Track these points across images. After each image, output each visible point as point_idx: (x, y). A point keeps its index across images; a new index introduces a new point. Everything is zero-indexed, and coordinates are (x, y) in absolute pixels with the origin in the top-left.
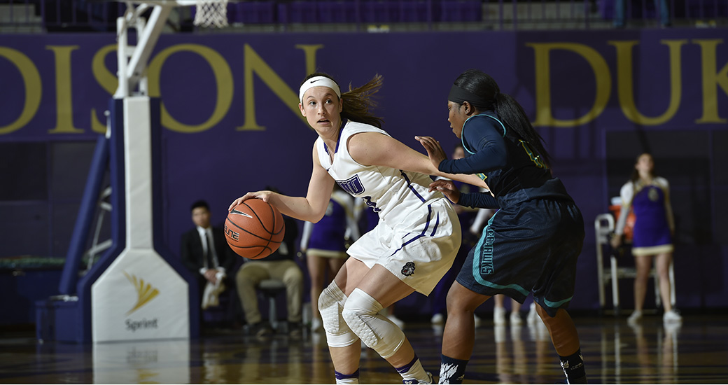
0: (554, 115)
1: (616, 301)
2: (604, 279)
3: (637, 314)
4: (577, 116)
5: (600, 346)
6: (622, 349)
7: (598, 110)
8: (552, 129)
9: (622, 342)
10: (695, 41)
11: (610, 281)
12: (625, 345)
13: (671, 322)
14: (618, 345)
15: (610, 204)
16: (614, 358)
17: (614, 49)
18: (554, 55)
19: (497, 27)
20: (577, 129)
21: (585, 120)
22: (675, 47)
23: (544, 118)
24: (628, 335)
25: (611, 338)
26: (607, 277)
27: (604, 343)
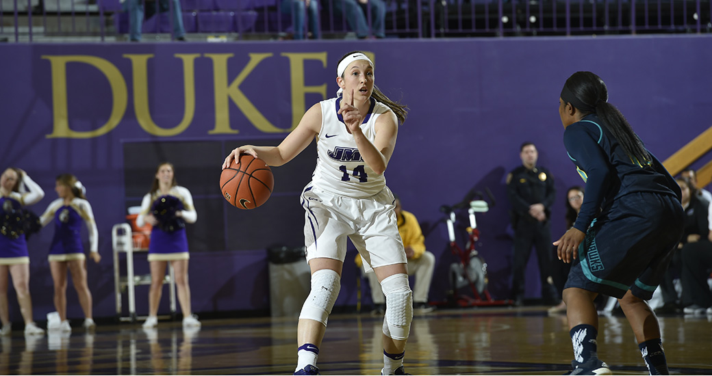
0: (72, 126)
1: (132, 308)
2: (120, 287)
3: (152, 320)
4: (94, 127)
5: (116, 353)
6: (137, 354)
7: (114, 121)
8: (69, 141)
9: (137, 348)
10: (207, 55)
11: (127, 288)
12: (139, 351)
13: (189, 326)
14: (133, 350)
15: (127, 213)
16: (129, 364)
17: (129, 62)
18: (70, 67)
19: (12, 39)
20: (94, 140)
21: (102, 131)
22: (188, 60)
23: (61, 129)
24: (143, 341)
25: (126, 345)
26: (123, 285)
27: (120, 349)
